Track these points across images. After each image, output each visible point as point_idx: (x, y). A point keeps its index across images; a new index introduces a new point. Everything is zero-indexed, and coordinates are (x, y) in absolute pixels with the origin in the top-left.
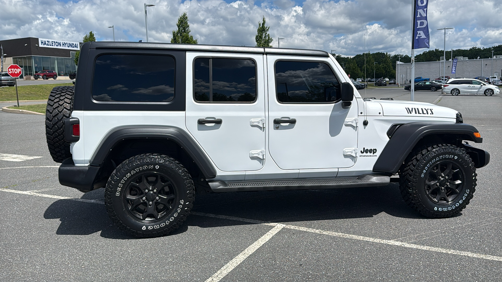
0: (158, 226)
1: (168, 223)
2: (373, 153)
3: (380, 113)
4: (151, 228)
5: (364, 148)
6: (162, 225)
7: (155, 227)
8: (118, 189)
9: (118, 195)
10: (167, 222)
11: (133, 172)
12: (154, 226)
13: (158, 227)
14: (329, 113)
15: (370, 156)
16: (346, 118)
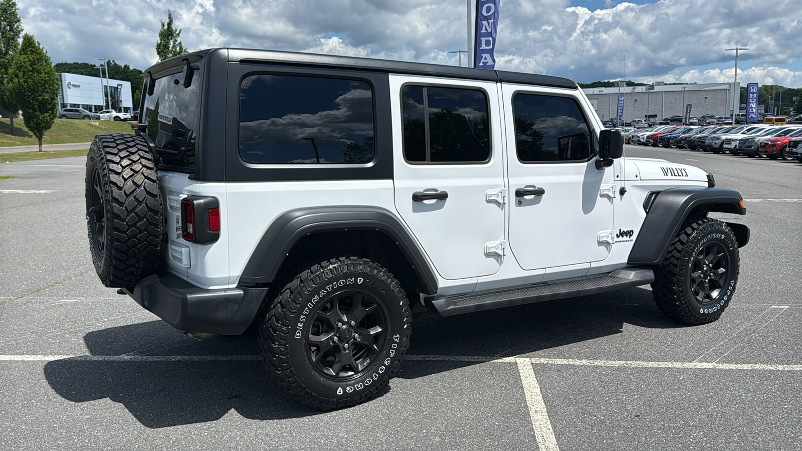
0: (361, 385)
1: (376, 378)
2: (630, 237)
3: (637, 176)
4: (351, 389)
5: (620, 230)
6: (367, 383)
7: (357, 386)
8: (299, 327)
9: (299, 336)
10: (375, 375)
11: (323, 292)
12: (355, 386)
13: (361, 387)
14: (581, 178)
15: (626, 241)
16: (602, 185)
